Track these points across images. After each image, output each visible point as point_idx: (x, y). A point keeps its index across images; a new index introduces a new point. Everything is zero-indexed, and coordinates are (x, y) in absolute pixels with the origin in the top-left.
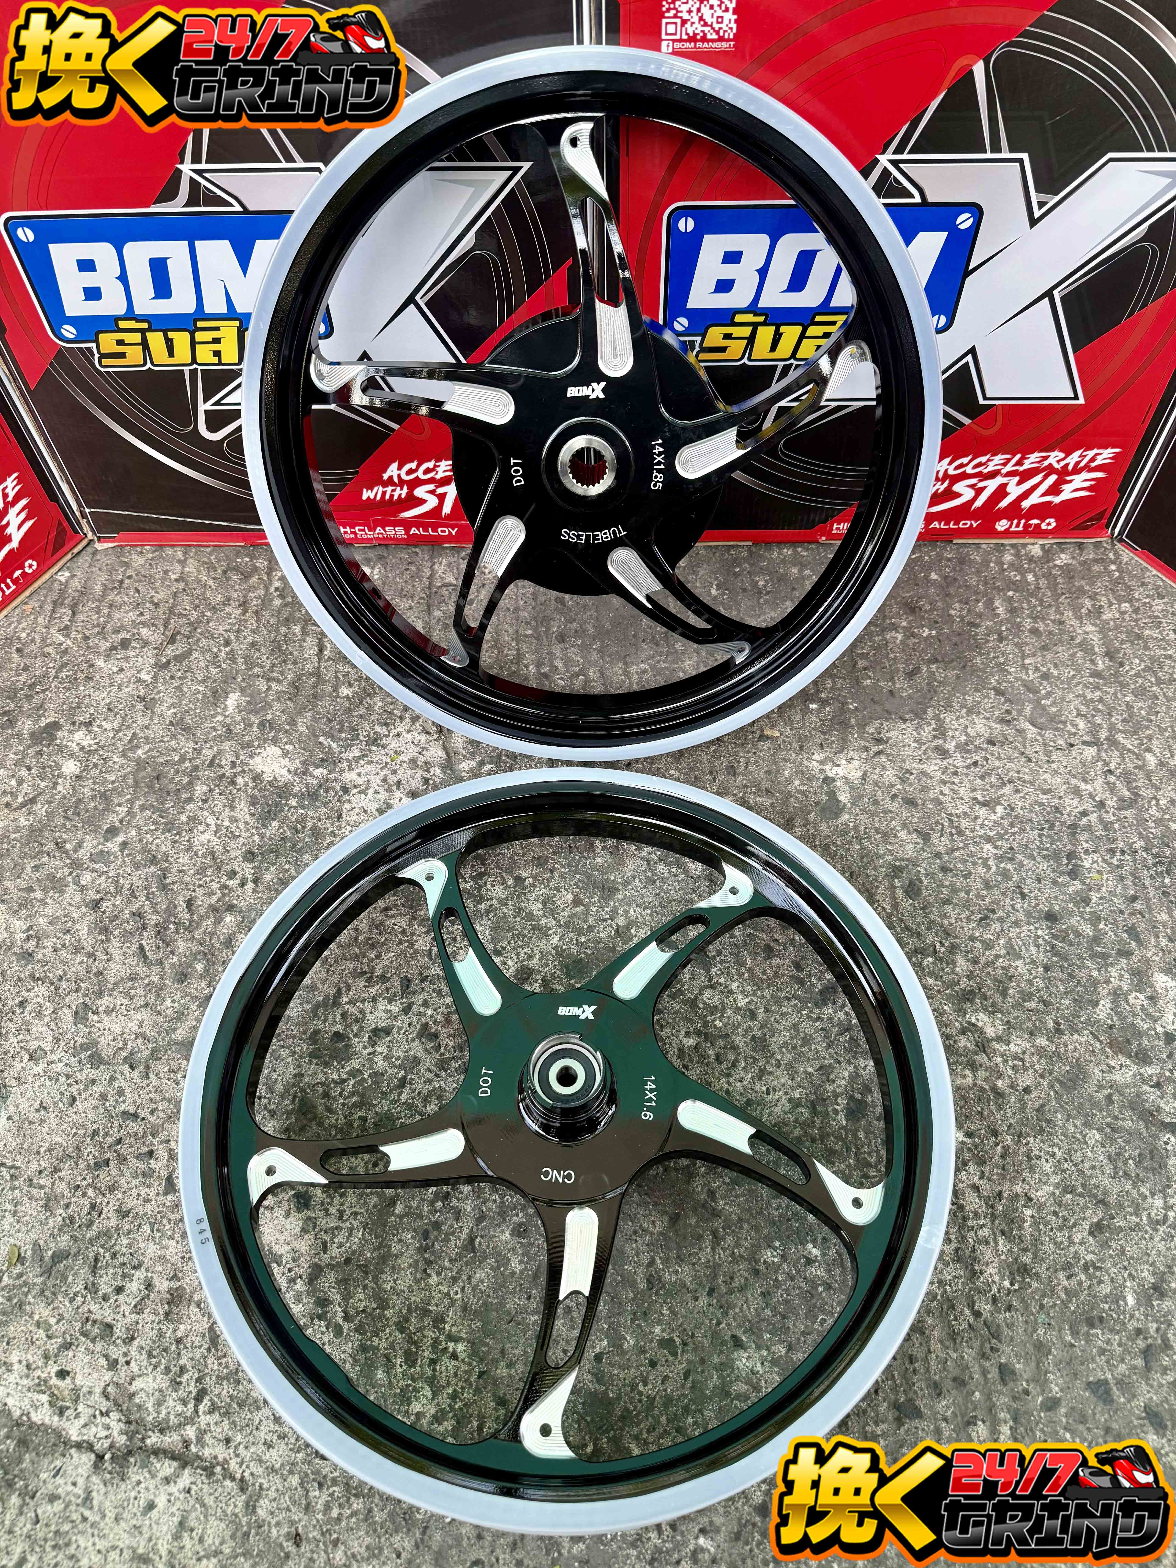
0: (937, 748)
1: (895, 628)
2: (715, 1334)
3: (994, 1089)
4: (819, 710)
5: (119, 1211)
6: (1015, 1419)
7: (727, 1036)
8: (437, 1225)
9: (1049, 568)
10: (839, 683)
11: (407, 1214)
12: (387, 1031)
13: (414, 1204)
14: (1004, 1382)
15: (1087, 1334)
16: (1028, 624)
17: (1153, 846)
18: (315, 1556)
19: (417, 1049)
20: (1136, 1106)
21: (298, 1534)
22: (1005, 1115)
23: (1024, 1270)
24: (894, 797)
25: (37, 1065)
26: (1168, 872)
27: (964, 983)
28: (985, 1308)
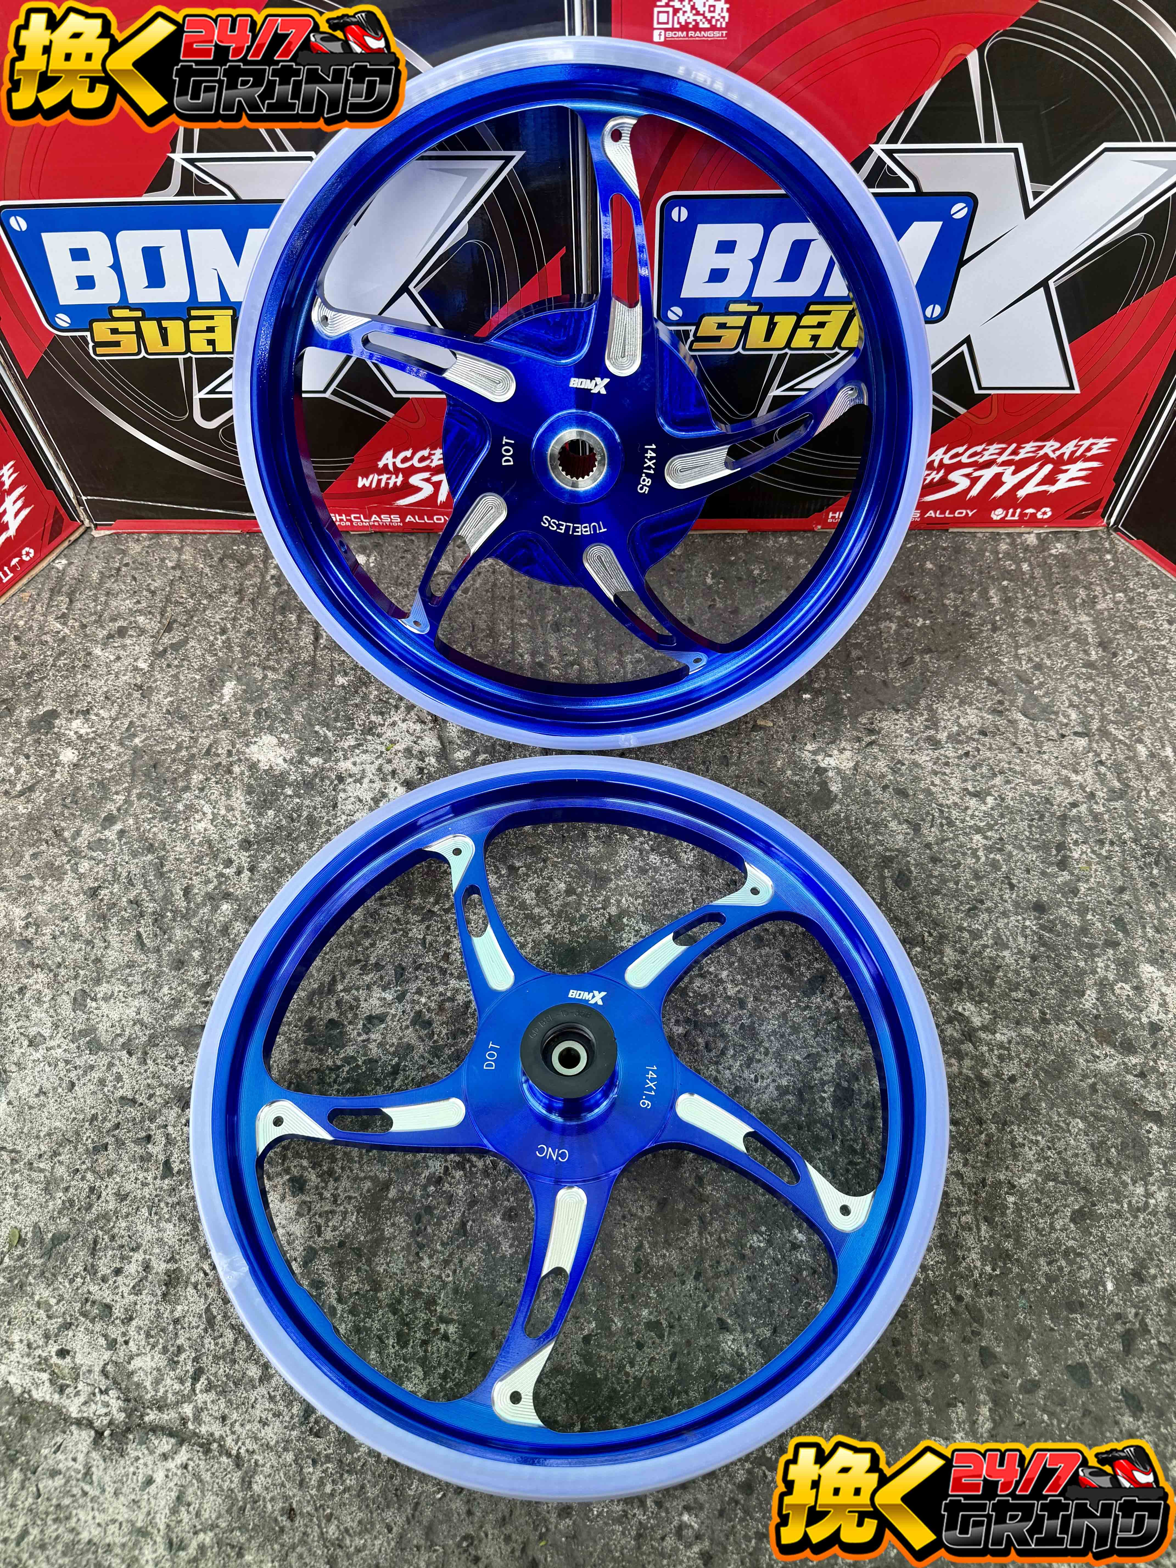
0: (929, 739)
1: (889, 617)
2: (701, 1317)
3: (979, 1077)
4: (812, 700)
5: (118, 1194)
6: (995, 1402)
7: (716, 1024)
8: (429, 1209)
9: (1044, 558)
10: (833, 672)
11: (401, 1199)
12: (381, 1018)
13: (407, 1188)
14: (984, 1364)
15: (1068, 1319)
16: (1022, 613)
17: (1143, 837)
18: (309, 1530)
19: (410, 1037)
20: (1119, 1094)
21: (292, 1509)
22: (989, 1104)
23: (1007, 1256)
24: (885, 788)
25: (37, 1051)
26: (1157, 863)
27: (952, 973)
28: (967, 1293)
